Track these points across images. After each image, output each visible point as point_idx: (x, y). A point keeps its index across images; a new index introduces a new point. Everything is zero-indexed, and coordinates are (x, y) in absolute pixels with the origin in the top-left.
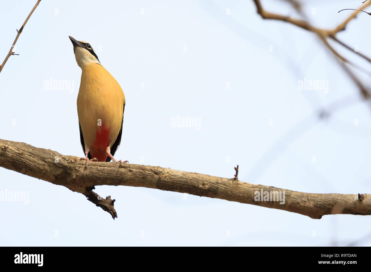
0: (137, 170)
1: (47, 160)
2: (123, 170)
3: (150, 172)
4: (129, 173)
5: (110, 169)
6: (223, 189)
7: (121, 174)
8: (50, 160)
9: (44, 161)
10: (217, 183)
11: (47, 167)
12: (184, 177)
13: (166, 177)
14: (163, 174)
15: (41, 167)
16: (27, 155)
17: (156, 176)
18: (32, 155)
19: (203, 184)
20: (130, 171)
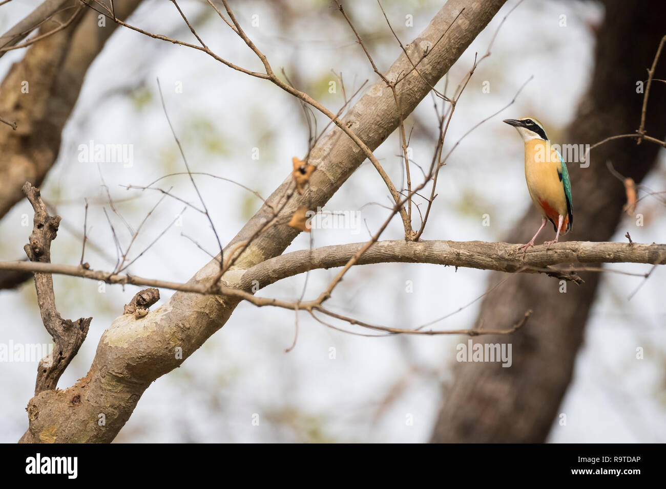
0: (560, 251)
1: (492, 257)
2: (550, 253)
3: (569, 251)
4: (556, 255)
5: (541, 253)
6: (623, 256)
7: (551, 256)
8: (494, 256)
9: (490, 258)
10: (618, 251)
11: (495, 263)
12: (594, 250)
13: (581, 253)
14: (578, 251)
15: (491, 263)
16: (476, 256)
17: (574, 253)
18: (481, 255)
19: (609, 255)
20: (556, 252)
